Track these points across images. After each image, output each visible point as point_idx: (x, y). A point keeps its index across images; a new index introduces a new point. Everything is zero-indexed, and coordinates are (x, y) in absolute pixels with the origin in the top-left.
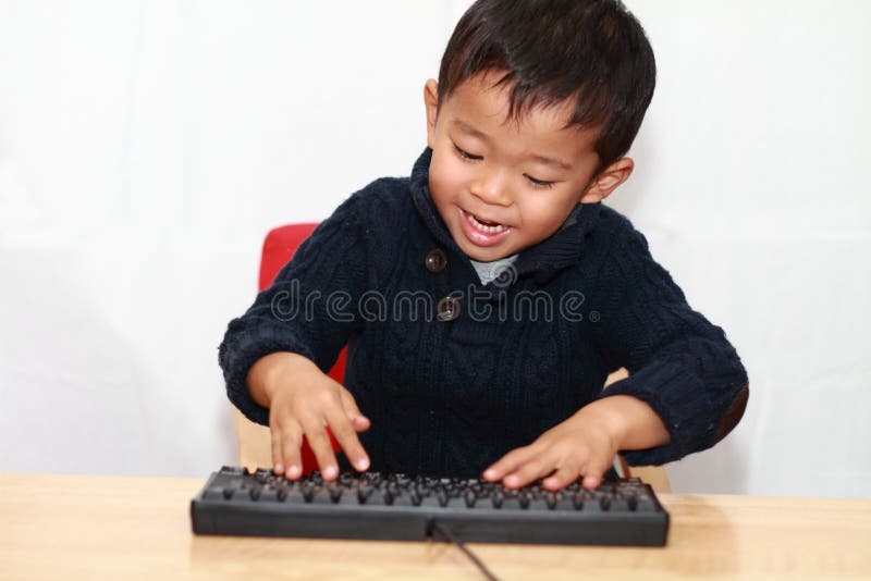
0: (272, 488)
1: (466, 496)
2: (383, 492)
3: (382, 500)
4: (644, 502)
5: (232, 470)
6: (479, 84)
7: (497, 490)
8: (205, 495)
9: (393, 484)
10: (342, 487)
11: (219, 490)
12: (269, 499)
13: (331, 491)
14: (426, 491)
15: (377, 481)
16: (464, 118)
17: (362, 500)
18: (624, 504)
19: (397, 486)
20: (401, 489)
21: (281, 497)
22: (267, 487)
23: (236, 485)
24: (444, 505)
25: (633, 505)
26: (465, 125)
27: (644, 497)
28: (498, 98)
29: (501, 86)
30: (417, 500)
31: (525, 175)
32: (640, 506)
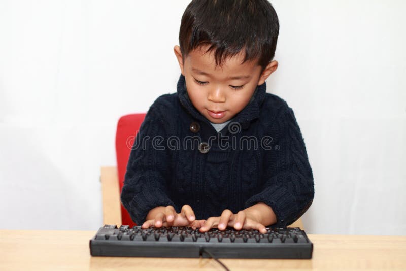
0: (128, 234)
1: (218, 237)
2: (180, 235)
3: (179, 238)
4: (301, 238)
5: (110, 226)
6: (199, 52)
7: (232, 234)
8: (96, 237)
9: (184, 232)
10: (160, 233)
11: (103, 235)
12: (126, 239)
13: (155, 235)
14: (199, 235)
15: (177, 231)
16: (196, 68)
17: (170, 239)
18: (292, 239)
19: (186, 233)
20: (188, 234)
21: (131, 239)
22: (125, 234)
23: (111, 233)
24: (208, 241)
25: (296, 240)
26: (198, 70)
27: (301, 236)
28: (209, 57)
29: (209, 52)
30: (195, 239)
31: (230, 85)
32: (299, 240)
